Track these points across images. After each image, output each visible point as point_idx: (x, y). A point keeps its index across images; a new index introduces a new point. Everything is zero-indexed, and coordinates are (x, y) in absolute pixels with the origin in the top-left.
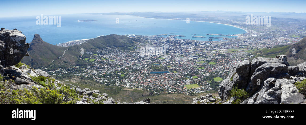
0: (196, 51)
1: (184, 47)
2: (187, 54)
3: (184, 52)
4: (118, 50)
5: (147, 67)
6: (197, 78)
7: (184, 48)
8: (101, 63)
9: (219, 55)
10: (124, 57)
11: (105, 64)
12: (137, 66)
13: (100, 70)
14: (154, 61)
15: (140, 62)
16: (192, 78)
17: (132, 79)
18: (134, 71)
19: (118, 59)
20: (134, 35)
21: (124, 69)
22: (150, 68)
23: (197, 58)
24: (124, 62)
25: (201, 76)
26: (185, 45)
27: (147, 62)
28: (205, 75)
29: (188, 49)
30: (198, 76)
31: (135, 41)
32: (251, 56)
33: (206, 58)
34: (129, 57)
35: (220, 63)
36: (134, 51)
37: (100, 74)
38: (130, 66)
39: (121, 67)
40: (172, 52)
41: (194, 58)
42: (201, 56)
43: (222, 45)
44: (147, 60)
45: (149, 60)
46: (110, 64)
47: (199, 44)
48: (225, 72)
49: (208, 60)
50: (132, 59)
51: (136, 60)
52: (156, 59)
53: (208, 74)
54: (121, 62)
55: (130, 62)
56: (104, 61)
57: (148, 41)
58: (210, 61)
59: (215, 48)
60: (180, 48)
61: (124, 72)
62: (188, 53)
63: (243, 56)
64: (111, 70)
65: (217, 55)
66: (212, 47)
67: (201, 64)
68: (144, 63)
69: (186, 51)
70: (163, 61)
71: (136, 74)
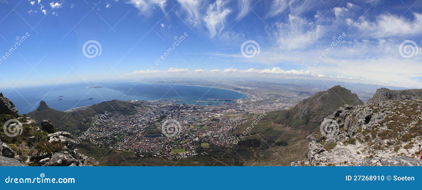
0: (193, 115)
1: (183, 111)
2: (183, 118)
3: (181, 116)
4: (119, 115)
5: (142, 130)
6: (186, 143)
7: (181, 112)
8: (101, 126)
9: (214, 120)
10: (123, 121)
11: (104, 128)
12: (133, 129)
13: (99, 133)
14: (151, 125)
15: (137, 125)
16: (181, 142)
17: (125, 142)
18: (130, 134)
19: (117, 123)
20: (137, 101)
21: (121, 132)
22: (145, 132)
23: (192, 122)
24: (122, 126)
25: (190, 141)
26: (184, 109)
27: (144, 126)
28: (194, 140)
29: (185, 114)
30: (187, 141)
31: (136, 105)
32: (244, 122)
33: (201, 122)
34: (127, 121)
35: (213, 128)
36: (134, 115)
37: (97, 137)
38: (127, 130)
39: (118, 130)
40: (170, 116)
41: (189, 123)
42: (196, 120)
43: (219, 110)
44: (144, 124)
45: (146, 124)
46: (109, 128)
47: (198, 108)
48: (214, 137)
49: (202, 125)
50: (130, 123)
51: (134, 124)
52: (153, 123)
53: (197, 139)
54: (119, 126)
55: (128, 126)
56: (104, 125)
57: (149, 106)
58: (204, 125)
59: (212, 112)
60: (178, 112)
61: (121, 135)
62: (185, 117)
63: (237, 122)
64: (108, 133)
65: (212, 120)
66: (209, 112)
67: (194, 128)
68: (141, 127)
69: (183, 115)
70: (159, 125)
71: (131, 137)
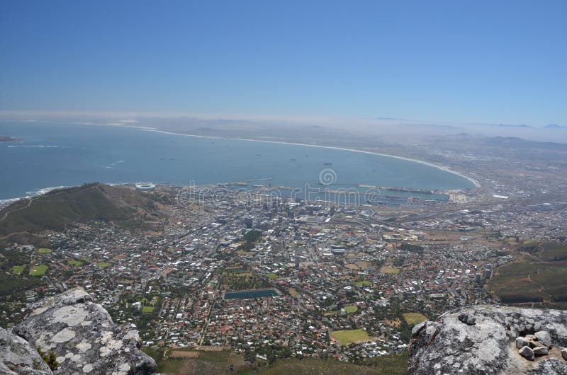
0: (337, 231)
1: (303, 219)
2: (314, 241)
3: (306, 235)
4: (116, 232)
5: (211, 277)
6: (358, 312)
7: (301, 223)
9: (406, 247)
10: (135, 252)
12: (181, 276)
14: (227, 260)
15: (186, 264)
16: (343, 310)
17: (179, 319)
18: (179, 292)
19: (120, 258)
21: (147, 288)
22: (221, 282)
23: (343, 253)
24: (142, 268)
25: (367, 306)
26: (302, 213)
27: (208, 263)
28: (376, 303)
29: (313, 227)
30: (358, 307)
32: (504, 260)
33: (370, 253)
34: (150, 251)
35: (414, 270)
38: (162, 277)
39: (134, 283)
40: (272, 234)
41: (336, 253)
42: (352, 246)
44: (206, 259)
45: (210, 257)
46: (100, 277)
47: (342, 211)
48: (432, 299)
49: (376, 261)
50: (162, 257)
51: (174, 259)
52: (232, 255)
53: (384, 302)
54: (130, 267)
55: (160, 266)
56: (79, 270)
58: (382, 262)
59: (388, 226)
60: (291, 222)
61: (150, 297)
62: (315, 237)
63: (479, 257)
65: (399, 248)
66: (379, 223)
67: (358, 270)
68: (200, 266)
69: (308, 230)
70: (251, 259)
71: (187, 302)
